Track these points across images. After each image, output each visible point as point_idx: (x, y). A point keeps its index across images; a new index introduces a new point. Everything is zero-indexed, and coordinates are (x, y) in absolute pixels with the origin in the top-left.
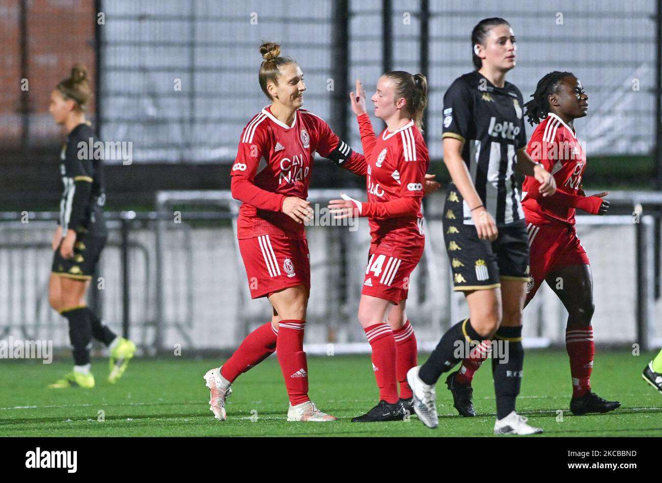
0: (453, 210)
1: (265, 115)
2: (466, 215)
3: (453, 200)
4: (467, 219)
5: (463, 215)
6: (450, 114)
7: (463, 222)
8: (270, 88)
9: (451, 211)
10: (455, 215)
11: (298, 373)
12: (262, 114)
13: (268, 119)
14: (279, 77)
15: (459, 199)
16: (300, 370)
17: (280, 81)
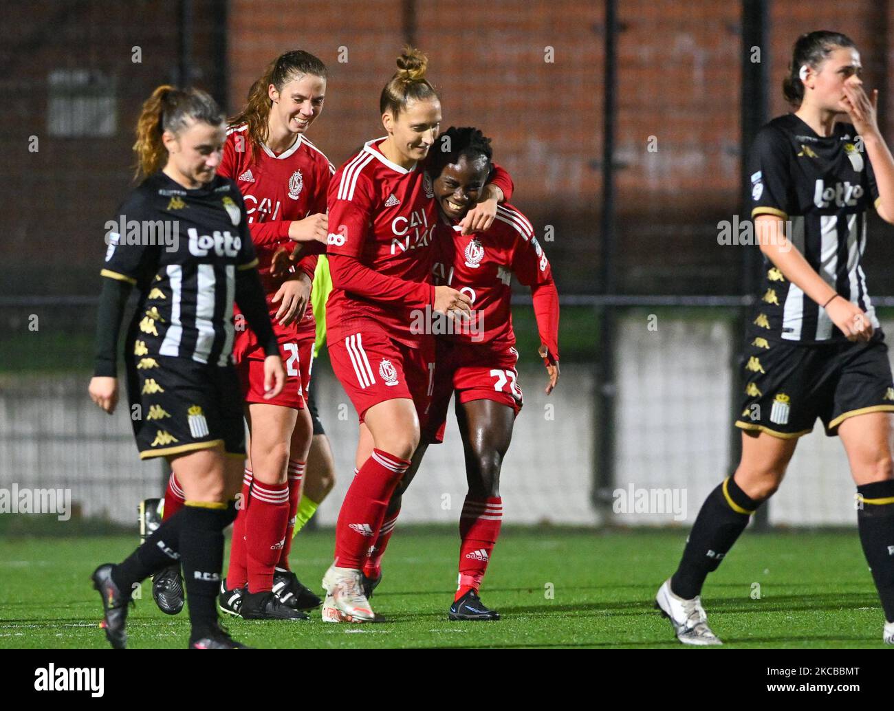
0: (767, 315)
1: (370, 155)
2: (785, 325)
3: (770, 301)
4: (788, 330)
5: (782, 325)
6: (759, 181)
7: (780, 335)
8: (387, 118)
9: (765, 317)
10: (770, 324)
11: (360, 526)
12: (365, 152)
13: (375, 160)
14: (402, 111)
15: (779, 302)
16: (364, 525)
17: (402, 117)
